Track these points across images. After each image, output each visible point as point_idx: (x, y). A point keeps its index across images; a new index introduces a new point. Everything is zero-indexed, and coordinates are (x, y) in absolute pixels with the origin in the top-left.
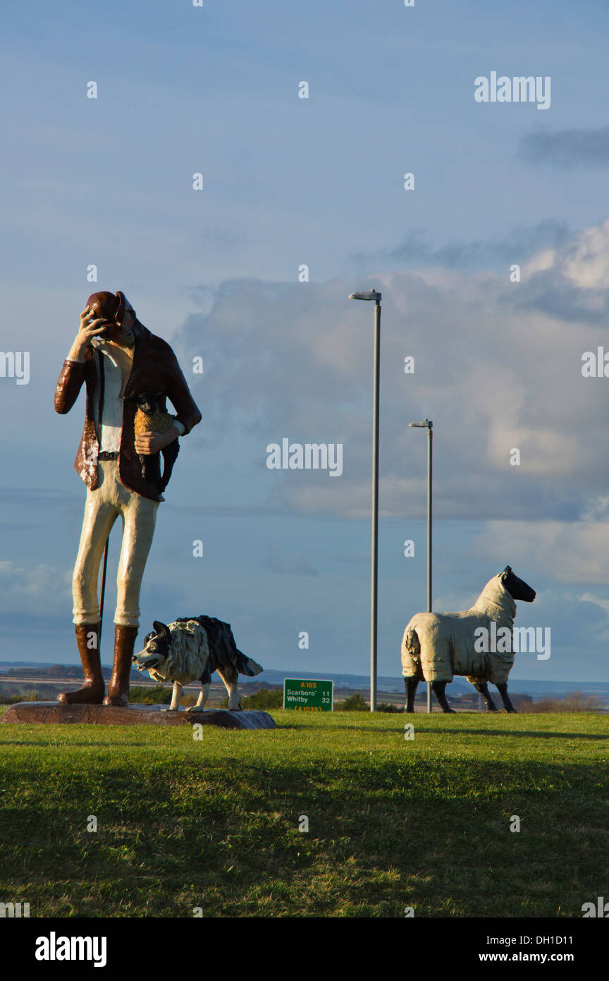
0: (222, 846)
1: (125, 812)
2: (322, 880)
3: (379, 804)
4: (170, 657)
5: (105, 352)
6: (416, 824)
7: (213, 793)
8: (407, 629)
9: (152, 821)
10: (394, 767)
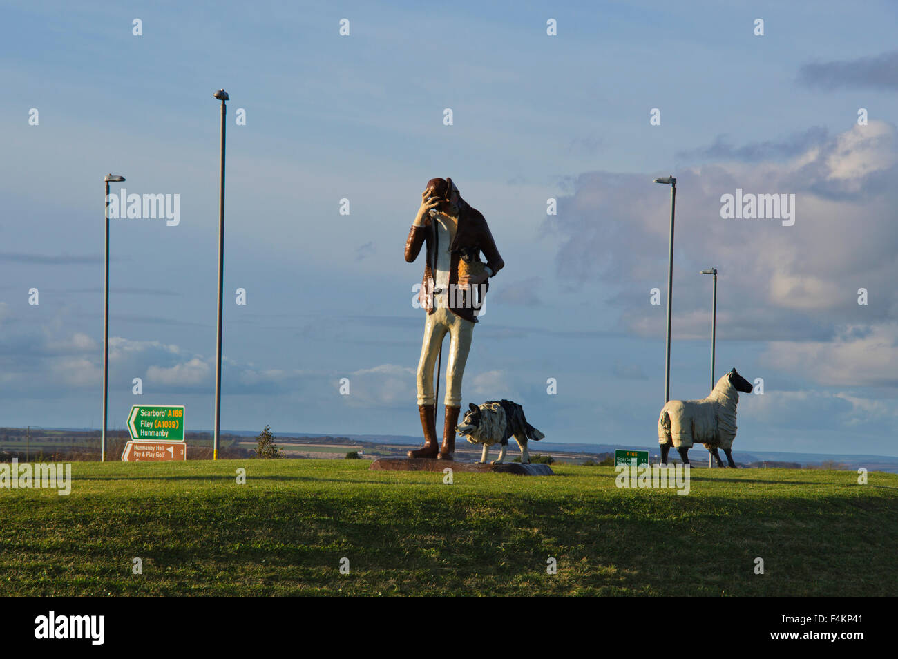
0: (498, 550)
1: (435, 527)
2: (564, 572)
3: (606, 524)
4: (480, 427)
5: (439, 220)
6: (631, 537)
7: (494, 515)
8: (662, 411)
9: (452, 533)
10: (620, 500)
